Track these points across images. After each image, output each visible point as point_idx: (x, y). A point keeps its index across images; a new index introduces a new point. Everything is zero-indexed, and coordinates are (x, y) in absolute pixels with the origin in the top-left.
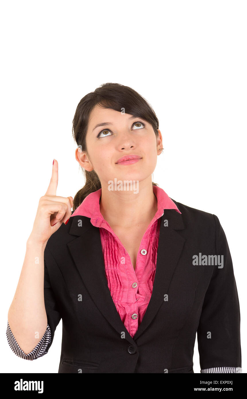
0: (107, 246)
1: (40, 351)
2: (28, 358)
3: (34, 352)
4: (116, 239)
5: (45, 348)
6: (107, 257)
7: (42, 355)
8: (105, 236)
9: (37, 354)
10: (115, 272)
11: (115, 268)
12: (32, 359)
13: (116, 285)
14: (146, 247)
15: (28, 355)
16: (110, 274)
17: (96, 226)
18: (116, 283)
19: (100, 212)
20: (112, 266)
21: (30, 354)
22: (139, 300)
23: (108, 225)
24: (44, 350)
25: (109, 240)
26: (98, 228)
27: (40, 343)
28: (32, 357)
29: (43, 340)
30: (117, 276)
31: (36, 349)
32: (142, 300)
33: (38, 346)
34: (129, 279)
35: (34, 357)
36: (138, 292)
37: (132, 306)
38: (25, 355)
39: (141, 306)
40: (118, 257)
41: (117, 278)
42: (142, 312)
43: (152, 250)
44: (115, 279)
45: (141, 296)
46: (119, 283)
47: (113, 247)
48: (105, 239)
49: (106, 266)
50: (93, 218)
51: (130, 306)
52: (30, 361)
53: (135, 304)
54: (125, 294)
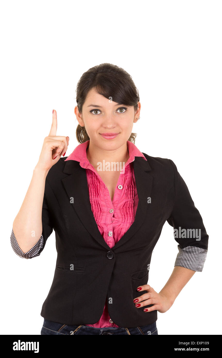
0: (92, 182)
1: (35, 253)
2: (25, 256)
3: (30, 252)
4: (99, 177)
5: (38, 251)
6: (92, 190)
7: (35, 256)
8: (90, 175)
9: (32, 254)
10: (96, 201)
11: (97, 198)
12: (28, 258)
13: (98, 210)
14: (122, 183)
15: (26, 254)
16: (93, 203)
17: (84, 168)
18: (98, 209)
19: (86, 158)
20: (95, 197)
21: (27, 253)
22: (114, 222)
23: (92, 167)
24: (38, 252)
25: (93, 178)
26: (85, 169)
27: (35, 246)
28: (28, 256)
29: (37, 244)
30: (98, 204)
31: (32, 250)
32: (116, 222)
33: (34, 248)
34: (107, 207)
35: (30, 257)
36: (114, 216)
37: (109, 226)
38: (23, 253)
39: (116, 226)
40: (99, 190)
41: (99, 206)
42: (116, 231)
43: (127, 186)
44: (97, 206)
45: (116, 219)
46: (99, 209)
47: (96, 183)
48: (90, 178)
49: (90, 197)
50: (81, 162)
51: (107, 226)
52: (26, 259)
53: (111, 225)
54: (104, 217)
